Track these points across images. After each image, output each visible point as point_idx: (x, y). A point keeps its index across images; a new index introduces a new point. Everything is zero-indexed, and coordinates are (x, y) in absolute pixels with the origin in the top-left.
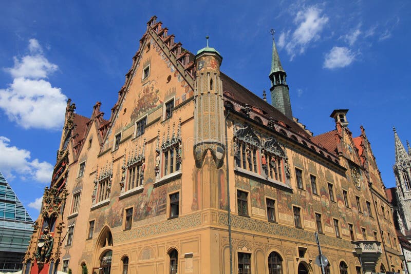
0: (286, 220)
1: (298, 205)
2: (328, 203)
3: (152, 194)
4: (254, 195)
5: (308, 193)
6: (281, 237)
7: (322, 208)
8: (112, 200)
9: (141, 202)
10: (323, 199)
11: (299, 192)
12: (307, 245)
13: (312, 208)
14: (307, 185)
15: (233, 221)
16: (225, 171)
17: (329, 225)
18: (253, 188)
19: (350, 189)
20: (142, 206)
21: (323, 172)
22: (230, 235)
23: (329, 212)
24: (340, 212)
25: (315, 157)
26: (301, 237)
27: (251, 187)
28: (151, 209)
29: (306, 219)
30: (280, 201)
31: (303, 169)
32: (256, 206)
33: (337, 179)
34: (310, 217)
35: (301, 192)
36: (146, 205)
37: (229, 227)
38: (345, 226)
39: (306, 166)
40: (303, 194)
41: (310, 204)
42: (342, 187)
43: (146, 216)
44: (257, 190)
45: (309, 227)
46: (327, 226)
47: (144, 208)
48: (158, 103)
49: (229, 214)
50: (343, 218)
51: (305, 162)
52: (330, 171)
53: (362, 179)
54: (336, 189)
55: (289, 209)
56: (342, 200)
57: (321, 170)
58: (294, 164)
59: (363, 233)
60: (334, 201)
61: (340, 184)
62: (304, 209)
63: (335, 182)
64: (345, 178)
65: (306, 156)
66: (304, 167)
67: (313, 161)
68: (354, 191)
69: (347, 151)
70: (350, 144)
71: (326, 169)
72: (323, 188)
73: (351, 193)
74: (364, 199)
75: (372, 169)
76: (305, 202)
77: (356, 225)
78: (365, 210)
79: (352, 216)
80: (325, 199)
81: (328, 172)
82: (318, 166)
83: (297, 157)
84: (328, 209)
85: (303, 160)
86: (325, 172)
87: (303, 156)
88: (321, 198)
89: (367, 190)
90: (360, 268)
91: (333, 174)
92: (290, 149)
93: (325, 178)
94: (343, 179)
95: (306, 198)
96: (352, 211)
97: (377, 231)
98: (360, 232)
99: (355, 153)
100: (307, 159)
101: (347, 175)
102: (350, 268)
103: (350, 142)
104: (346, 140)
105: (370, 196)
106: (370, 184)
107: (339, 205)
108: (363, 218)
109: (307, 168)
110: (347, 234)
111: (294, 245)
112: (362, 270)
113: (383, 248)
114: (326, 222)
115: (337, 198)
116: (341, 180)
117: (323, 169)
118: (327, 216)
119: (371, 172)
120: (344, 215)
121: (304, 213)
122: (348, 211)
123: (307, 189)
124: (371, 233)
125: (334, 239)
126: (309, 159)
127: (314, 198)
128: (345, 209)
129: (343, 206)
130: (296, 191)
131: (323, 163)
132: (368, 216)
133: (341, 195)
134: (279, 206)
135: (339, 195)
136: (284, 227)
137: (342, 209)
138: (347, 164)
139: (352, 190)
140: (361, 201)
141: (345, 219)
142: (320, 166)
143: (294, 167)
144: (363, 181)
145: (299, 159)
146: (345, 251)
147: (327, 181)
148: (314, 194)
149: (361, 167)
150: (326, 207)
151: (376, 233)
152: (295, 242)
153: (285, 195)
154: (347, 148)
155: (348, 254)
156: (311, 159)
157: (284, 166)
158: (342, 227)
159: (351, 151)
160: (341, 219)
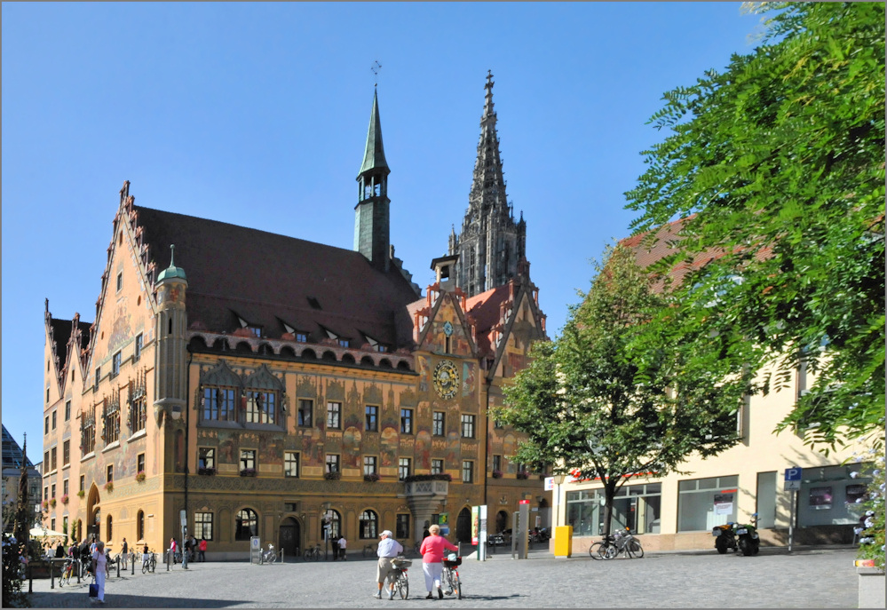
0: (271, 471)
1: (295, 450)
2: (360, 435)
4: (222, 450)
5: (317, 431)
6: (259, 492)
7: (344, 444)
10: (348, 434)
11: (300, 432)
12: (301, 496)
13: (322, 450)
14: (317, 419)
15: (192, 482)
16: (184, 430)
17: (351, 466)
18: (222, 442)
19: (421, 404)
21: (360, 390)
22: (186, 497)
23: (358, 449)
24: (385, 445)
26: (293, 488)
27: (219, 441)
29: (307, 465)
30: (264, 450)
31: (316, 397)
32: (225, 462)
33: (391, 394)
34: (315, 461)
35: (303, 433)
37: (186, 488)
38: (389, 463)
39: (321, 392)
40: (308, 433)
41: (320, 444)
42: (402, 403)
44: (228, 443)
45: (312, 474)
46: (348, 468)
49: (186, 477)
50: (390, 453)
51: (321, 386)
52: (378, 385)
53: (465, 378)
54: (384, 412)
55: (278, 457)
56: (395, 427)
57: (356, 389)
58: (297, 396)
59: (435, 468)
60: (376, 430)
61: (397, 402)
62: (306, 452)
63: (386, 401)
64: (413, 389)
65: (325, 375)
66: (318, 394)
67: (341, 380)
68: (432, 406)
69: (436, 336)
70: (454, 319)
71: (368, 384)
72: (354, 416)
73: (424, 410)
74: (458, 412)
75: (517, 346)
76: (309, 443)
77: (419, 458)
78: (453, 431)
79: (414, 445)
80: (354, 431)
81: (373, 388)
82: (349, 385)
83: (306, 382)
84: (357, 445)
85: (319, 383)
86: (364, 390)
87: (319, 378)
88: (343, 432)
89: (473, 395)
90: (407, 516)
91: (386, 388)
92: (294, 375)
93: (362, 399)
94: (408, 391)
95: (313, 438)
96: (415, 438)
97: (476, 458)
98: (427, 466)
99: (463, 334)
100: (327, 380)
101: (422, 381)
102: (383, 517)
103: (456, 315)
104: (441, 316)
105: (480, 403)
106: (488, 381)
107: (383, 435)
108: (441, 444)
109: (324, 394)
110: (392, 474)
111: (279, 499)
112: (411, 517)
113: (483, 482)
114: (347, 463)
115: (382, 424)
116: (401, 395)
117: (361, 386)
118: (350, 456)
119: (511, 354)
120: (394, 447)
121: (304, 458)
122: (404, 440)
123: (317, 424)
124: (457, 464)
125: (359, 484)
126: (331, 379)
127: (329, 434)
128: (399, 438)
129: (394, 434)
130: (294, 431)
131: (363, 377)
132: (457, 439)
133: (394, 419)
134: (261, 457)
135: (390, 419)
136: (266, 479)
137: (389, 440)
138: (427, 362)
139: (427, 404)
140: (449, 417)
141: (395, 453)
142: (354, 384)
143: (299, 398)
144: (468, 381)
145: (311, 383)
146: (378, 497)
147: (365, 404)
148: (331, 429)
149: (471, 355)
150: (353, 442)
151: (472, 463)
152: (281, 496)
153: (274, 441)
154: (438, 332)
155: (386, 500)
156: (336, 377)
157: (279, 401)
158: (382, 465)
159: (448, 333)
160: (383, 454)
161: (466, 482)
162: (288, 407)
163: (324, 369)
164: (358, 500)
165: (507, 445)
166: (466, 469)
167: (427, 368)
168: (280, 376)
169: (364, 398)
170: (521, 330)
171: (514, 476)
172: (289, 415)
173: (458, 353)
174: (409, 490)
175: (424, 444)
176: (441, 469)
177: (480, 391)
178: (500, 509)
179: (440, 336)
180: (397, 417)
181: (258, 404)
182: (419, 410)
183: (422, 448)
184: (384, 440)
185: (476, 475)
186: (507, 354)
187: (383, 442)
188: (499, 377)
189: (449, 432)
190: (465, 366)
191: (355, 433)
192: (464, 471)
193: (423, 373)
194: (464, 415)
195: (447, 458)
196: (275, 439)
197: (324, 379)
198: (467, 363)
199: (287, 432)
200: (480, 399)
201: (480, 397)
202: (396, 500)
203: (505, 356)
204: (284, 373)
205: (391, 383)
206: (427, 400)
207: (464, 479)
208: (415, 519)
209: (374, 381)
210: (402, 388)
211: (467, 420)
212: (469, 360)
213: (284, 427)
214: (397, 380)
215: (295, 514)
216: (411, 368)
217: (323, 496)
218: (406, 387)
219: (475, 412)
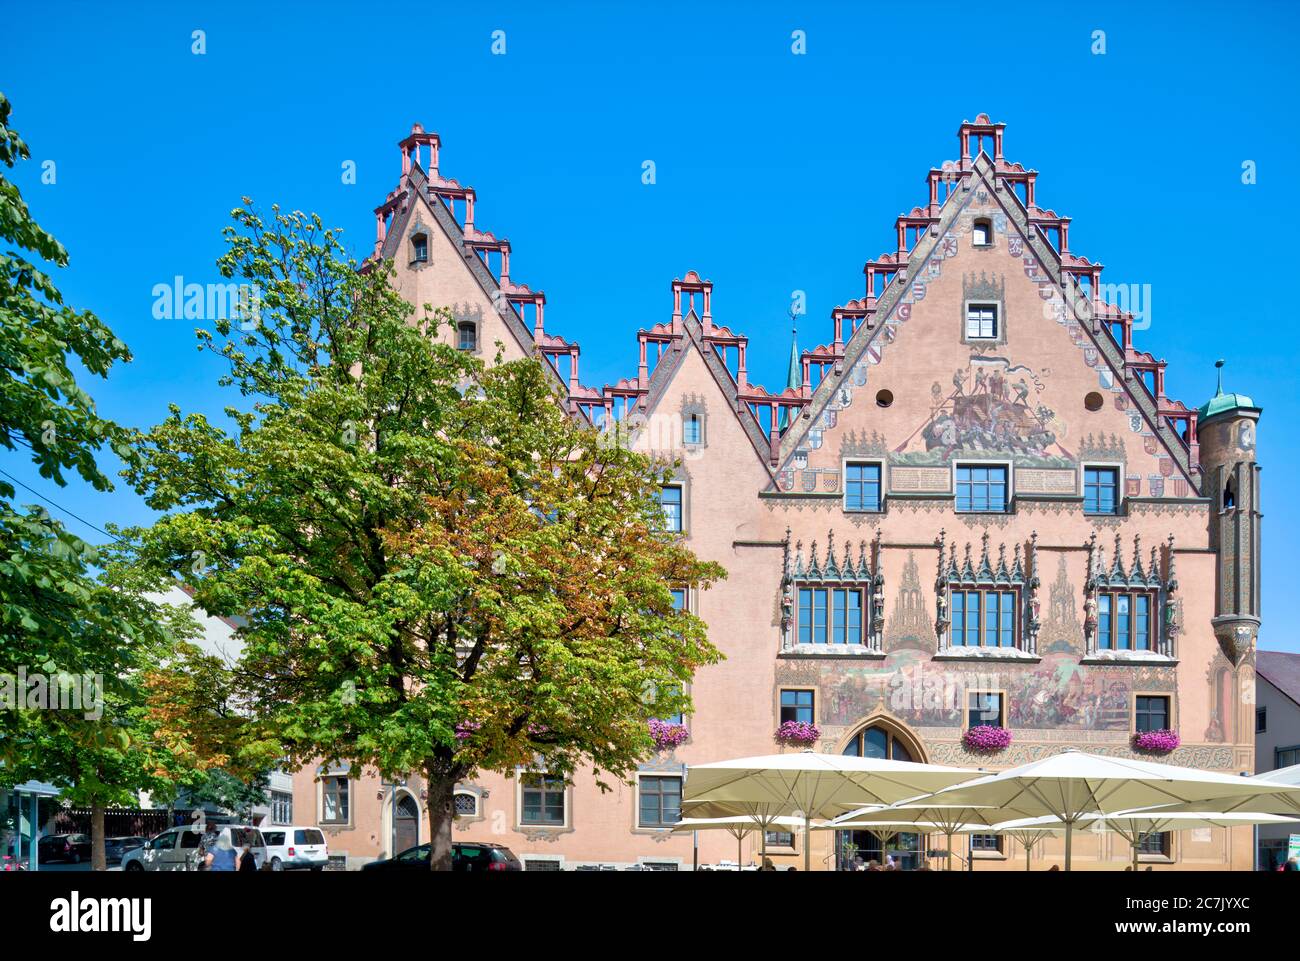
3: (1076, 677)
8: (895, 654)
9: (1036, 690)
20: (1040, 698)
28: (1075, 711)
36: (1054, 698)
43: (1059, 723)
47: (1047, 705)
48: (1053, 451)
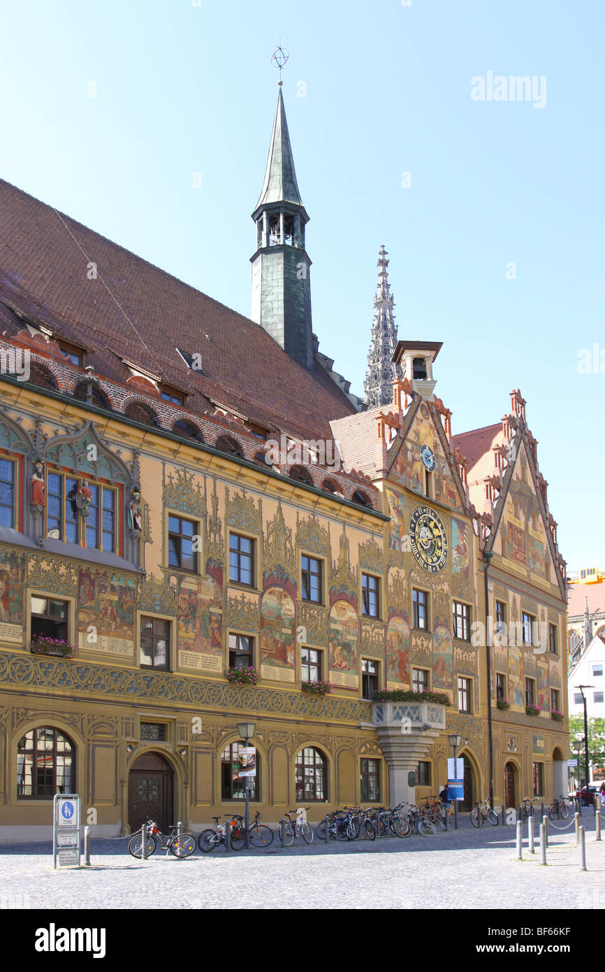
0: (106, 650)
1: (160, 612)
2: (291, 606)
5: (209, 583)
7: (262, 619)
10: (270, 600)
11: (174, 580)
12: (177, 710)
13: (220, 621)
14: (210, 560)
17: (278, 662)
19: (393, 571)
21: (291, 523)
23: (289, 631)
24: (337, 632)
25: (262, 483)
26: (160, 693)
29: (187, 649)
30: (89, 604)
31: (205, 516)
33: (344, 544)
34: (206, 642)
35: (180, 580)
38: (344, 664)
39: (216, 509)
40: (190, 583)
41: (213, 610)
42: (362, 563)
45: (199, 666)
46: (272, 664)
50: (346, 646)
51: (215, 497)
52: (323, 522)
53: (455, 544)
54: (334, 572)
55: (123, 624)
56: (353, 602)
57: (283, 520)
58: (165, 505)
59: (417, 682)
60: (320, 602)
61: (354, 559)
62: (187, 623)
63: (336, 553)
64: (380, 543)
65: (224, 479)
66: (210, 510)
67: (256, 497)
68: (409, 577)
69: (411, 465)
70: (436, 446)
71: (305, 516)
72: (280, 568)
73: (397, 581)
74: (447, 596)
75: (517, 516)
76: (193, 607)
77: (393, 662)
78: (442, 625)
79: (385, 639)
80: (281, 596)
81: (313, 524)
82: (269, 510)
83: (185, 483)
84: (287, 623)
85: (210, 491)
86: (298, 524)
87: (210, 481)
88: (262, 596)
89: (466, 572)
90: (377, 761)
91: (336, 531)
92: (159, 463)
93: (294, 541)
94: (372, 544)
95: (200, 596)
96: (386, 627)
97: (475, 675)
98: (406, 679)
99: (449, 473)
100: (227, 490)
101: (394, 533)
102: (337, 762)
103: (439, 442)
104: (417, 434)
105: (476, 588)
106: (486, 556)
107: (334, 613)
108: (425, 643)
109: (221, 513)
110: (349, 685)
111: (128, 711)
112: (383, 763)
113: (486, 714)
114: (271, 656)
115: (330, 593)
116: (361, 548)
117: (292, 517)
118: (275, 641)
119: (510, 525)
120: (351, 638)
121: (182, 633)
122: (369, 628)
123: (207, 572)
124: (450, 680)
125: (292, 697)
126: (234, 489)
127: (233, 593)
128: (360, 623)
129: (351, 614)
130: (159, 576)
131: (294, 500)
132: (447, 639)
133: (351, 589)
134: (81, 616)
135: (344, 587)
136: (97, 668)
137: (345, 624)
138: (399, 502)
139: (403, 573)
140: (435, 601)
141: (354, 648)
142: (280, 509)
143: (168, 510)
144: (458, 549)
145: (194, 487)
146: (328, 725)
147: (301, 551)
148: (237, 583)
149: (461, 510)
150: (279, 617)
151: (469, 681)
152: (134, 705)
153: (113, 587)
154: (414, 460)
155: (341, 731)
156: (244, 488)
157: (126, 510)
158: (332, 666)
159: (429, 466)
160: (334, 648)
161: (462, 712)
162: (147, 521)
163: (221, 467)
164: (293, 727)
165: (512, 661)
166: (462, 690)
167: (399, 513)
168: (126, 456)
169: (297, 540)
170: (520, 493)
171: (523, 710)
172: (149, 540)
173: (443, 502)
174: (380, 717)
175: (400, 641)
176: (426, 684)
177: (475, 571)
178: (508, 759)
179: (417, 466)
180: (356, 585)
181: (73, 504)
182: (390, 581)
183: (396, 648)
184: (335, 622)
185: (477, 703)
186: (506, 523)
187: (333, 626)
188: (498, 555)
189: (435, 627)
190: (454, 524)
191: (284, 601)
192: (460, 693)
193: (395, 519)
194: (456, 603)
195: (435, 668)
196: (116, 583)
197: (221, 485)
198: (457, 520)
199: (144, 575)
200: (477, 580)
201: (475, 576)
202: (358, 733)
203: (503, 525)
204: (136, 453)
205: (344, 523)
206: (401, 566)
207: (460, 708)
208: (390, 768)
209: (314, 513)
210: (365, 538)
211: (459, 612)
212: (460, 518)
213: (138, 561)
214: (354, 521)
215: (166, 747)
216: (374, 507)
217: (224, 715)
218: (369, 536)
219: (471, 600)
